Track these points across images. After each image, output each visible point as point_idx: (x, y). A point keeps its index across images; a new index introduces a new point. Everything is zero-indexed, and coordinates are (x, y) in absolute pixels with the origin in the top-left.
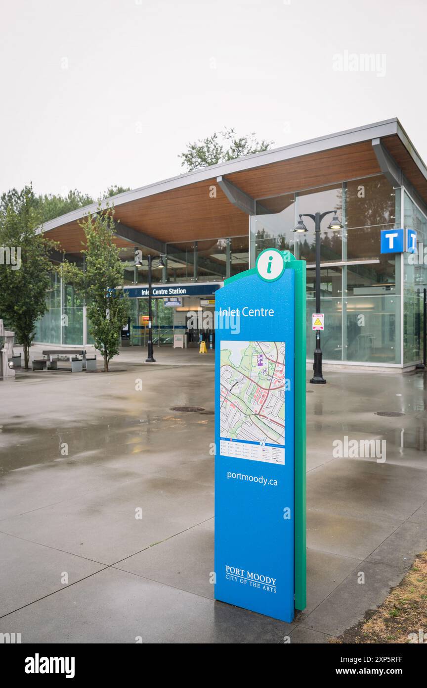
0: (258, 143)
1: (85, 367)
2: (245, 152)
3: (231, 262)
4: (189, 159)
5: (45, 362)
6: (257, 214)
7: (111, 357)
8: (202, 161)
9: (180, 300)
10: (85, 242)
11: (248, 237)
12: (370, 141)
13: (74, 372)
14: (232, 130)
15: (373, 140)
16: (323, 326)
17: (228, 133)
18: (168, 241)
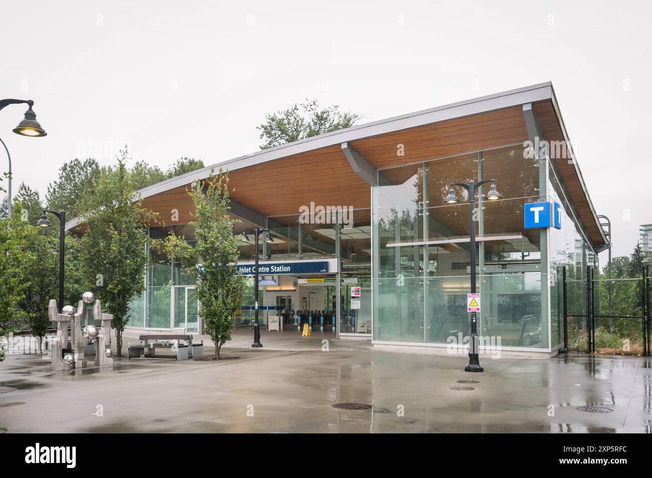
0: (341, 117)
1: (191, 354)
2: (327, 125)
3: (340, 237)
4: (268, 131)
5: (143, 349)
6: (380, 185)
7: (223, 342)
8: (282, 133)
9: (276, 278)
10: (194, 213)
11: (370, 209)
12: (521, 106)
13: (180, 360)
14: (314, 103)
15: (524, 106)
16: (479, 307)
17: (309, 105)
18: (269, 215)
